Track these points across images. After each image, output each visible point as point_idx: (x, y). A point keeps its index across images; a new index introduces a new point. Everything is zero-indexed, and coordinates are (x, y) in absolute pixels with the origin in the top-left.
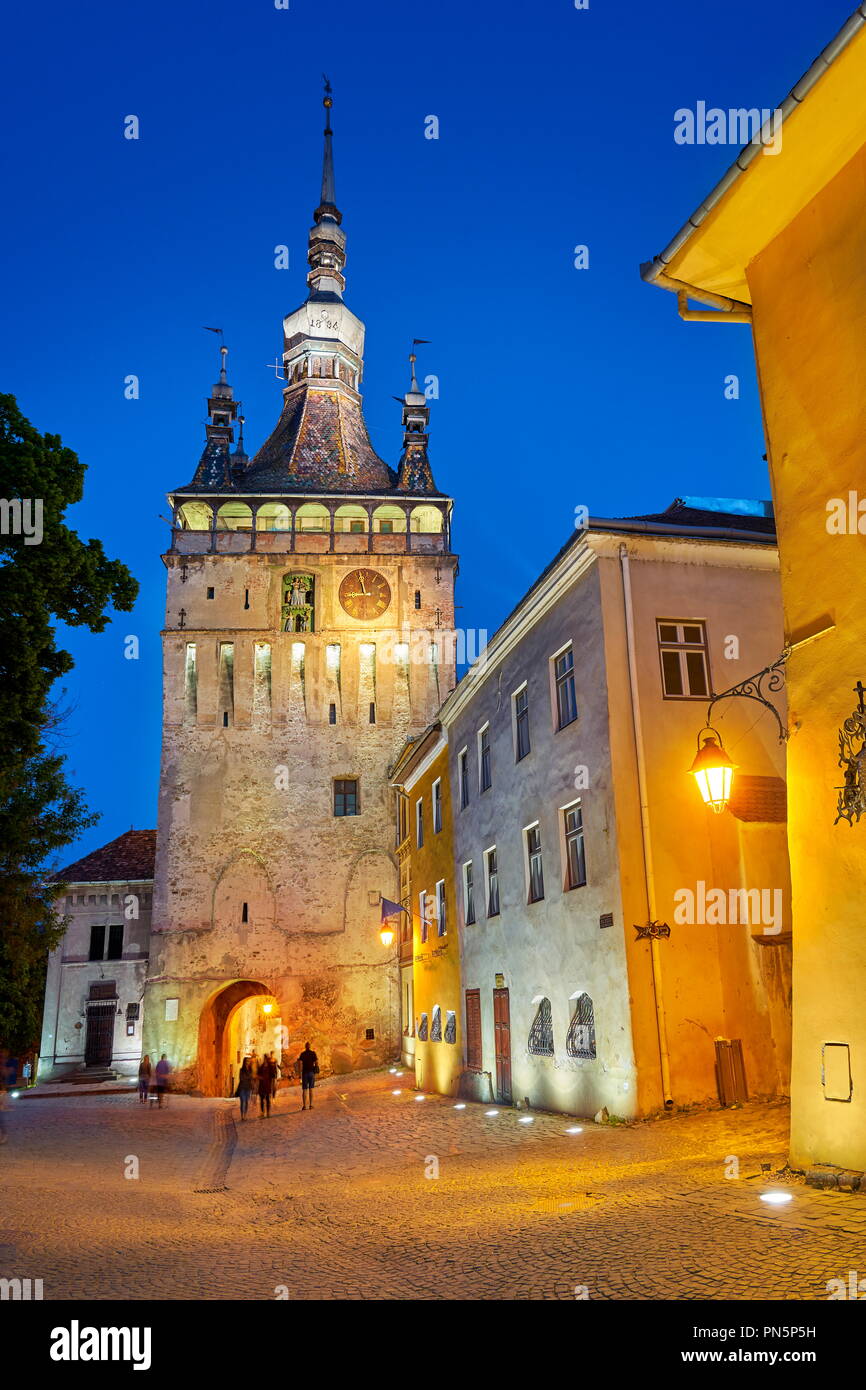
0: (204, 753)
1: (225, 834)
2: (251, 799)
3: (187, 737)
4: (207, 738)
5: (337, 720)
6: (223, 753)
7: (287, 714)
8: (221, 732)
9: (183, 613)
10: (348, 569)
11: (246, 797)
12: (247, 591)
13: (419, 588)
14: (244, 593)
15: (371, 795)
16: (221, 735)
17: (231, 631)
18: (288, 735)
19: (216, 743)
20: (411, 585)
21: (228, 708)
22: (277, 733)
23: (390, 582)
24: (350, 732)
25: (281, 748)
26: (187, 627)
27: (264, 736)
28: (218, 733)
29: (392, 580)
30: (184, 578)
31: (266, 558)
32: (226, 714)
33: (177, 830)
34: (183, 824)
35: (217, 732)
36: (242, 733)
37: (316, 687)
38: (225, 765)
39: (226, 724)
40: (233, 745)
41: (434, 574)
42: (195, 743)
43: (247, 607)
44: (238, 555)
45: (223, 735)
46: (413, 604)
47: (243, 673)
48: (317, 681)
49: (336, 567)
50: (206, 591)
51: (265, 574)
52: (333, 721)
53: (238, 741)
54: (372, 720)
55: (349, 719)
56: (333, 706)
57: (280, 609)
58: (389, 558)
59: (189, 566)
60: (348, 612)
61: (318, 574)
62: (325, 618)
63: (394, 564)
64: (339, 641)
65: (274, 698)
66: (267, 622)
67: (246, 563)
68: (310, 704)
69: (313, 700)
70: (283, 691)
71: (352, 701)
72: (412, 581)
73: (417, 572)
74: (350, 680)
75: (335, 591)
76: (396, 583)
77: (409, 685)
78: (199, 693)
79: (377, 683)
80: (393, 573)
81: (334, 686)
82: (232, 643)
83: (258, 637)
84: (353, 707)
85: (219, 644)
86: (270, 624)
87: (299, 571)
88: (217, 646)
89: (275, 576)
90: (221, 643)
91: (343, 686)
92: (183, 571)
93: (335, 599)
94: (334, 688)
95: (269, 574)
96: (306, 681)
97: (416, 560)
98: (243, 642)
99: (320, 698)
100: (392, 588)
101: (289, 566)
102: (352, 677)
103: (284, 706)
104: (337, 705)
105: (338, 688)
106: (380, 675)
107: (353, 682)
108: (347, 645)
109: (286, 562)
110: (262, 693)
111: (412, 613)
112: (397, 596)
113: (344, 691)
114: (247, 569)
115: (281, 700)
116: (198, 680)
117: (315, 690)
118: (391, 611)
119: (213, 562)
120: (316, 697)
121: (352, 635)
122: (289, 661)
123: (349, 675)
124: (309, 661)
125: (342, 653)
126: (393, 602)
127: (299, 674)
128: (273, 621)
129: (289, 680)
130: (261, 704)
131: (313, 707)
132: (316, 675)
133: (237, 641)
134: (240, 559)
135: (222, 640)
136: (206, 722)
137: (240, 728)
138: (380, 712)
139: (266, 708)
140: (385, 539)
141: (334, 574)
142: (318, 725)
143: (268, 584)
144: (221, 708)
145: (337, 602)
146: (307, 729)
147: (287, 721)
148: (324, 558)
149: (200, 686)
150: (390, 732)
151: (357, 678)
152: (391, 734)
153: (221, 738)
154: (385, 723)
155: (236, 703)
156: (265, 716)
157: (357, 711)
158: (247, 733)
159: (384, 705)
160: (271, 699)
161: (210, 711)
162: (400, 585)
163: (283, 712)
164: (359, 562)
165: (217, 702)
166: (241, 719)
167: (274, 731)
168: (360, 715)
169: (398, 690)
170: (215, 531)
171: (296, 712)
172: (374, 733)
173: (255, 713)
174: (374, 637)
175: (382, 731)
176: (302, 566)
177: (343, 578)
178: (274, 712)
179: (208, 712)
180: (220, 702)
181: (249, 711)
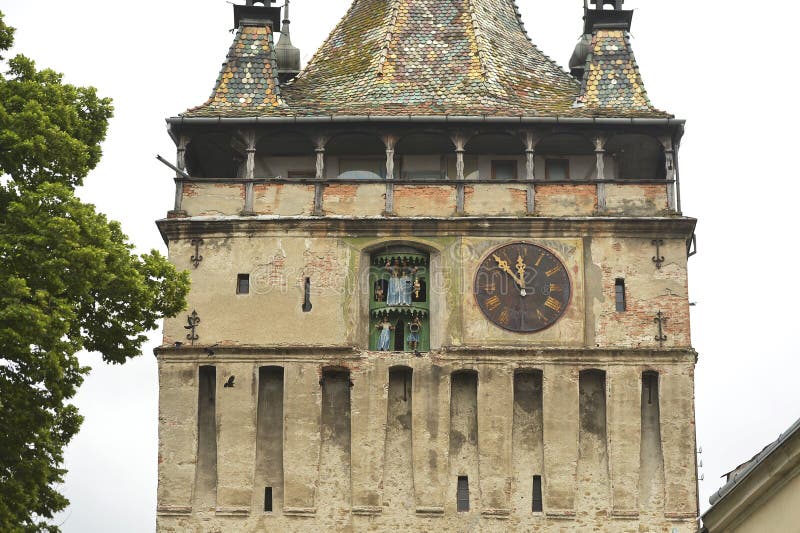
3: (199, 527)
5: (472, 504)
7: (380, 492)
8: (260, 519)
9: (195, 318)
10: (490, 243)
12: (307, 281)
13: (622, 276)
14: (303, 284)
16: (261, 524)
17: (279, 350)
18: (382, 529)
20: (607, 269)
21: (272, 481)
22: (362, 523)
23: (569, 265)
24: (496, 527)
26: (201, 342)
27: (338, 528)
28: (255, 523)
29: (573, 261)
30: (196, 261)
31: (342, 224)
32: (268, 492)
35: (253, 520)
36: (297, 522)
37: (433, 446)
39: (269, 508)
41: (651, 252)
43: (307, 306)
44: (291, 223)
45: (263, 525)
46: (612, 304)
47: (300, 421)
48: (434, 437)
49: (467, 240)
50: (235, 280)
51: (338, 251)
52: (463, 504)
55: (494, 503)
56: (464, 481)
57: (367, 311)
58: (566, 224)
59: (206, 239)
60: (492, 317)
61: (436, 251)
62: (449, 328)
63: (576, 234)
64: (475, 368)
65: (355, 465)
66: (345, 334)
67: (306, 234)
68: (422, 477)
69: (426, 469)
70: (373, 453)
71: (498, 472)
72: (609, 263)
73: (617, 247)
74: (495, 436)
75: (468, 280)
76: (581, 266)
77: (605, 443)
78: (220, 453)
79: (545, 441)
80: (573, 250)
81: (466, 446)
82: (281, 370)
83: (327, 360)
84: (500, 482)
85: (258, 370)
86: (349, 338)
87: (399, 246)
88: (254, 375)
89: (358, 255)
90: (262, 370)
91: (483, 447)
92: (194, 247)
93: (469, 296)
94: (466, 449)
95: (348, 251)
96: (414, 437)
97: (616, 228)
98: (301, 368)
99: (441, 466)
100: (572, 273)
101: (384, 238)
102: (501, 430)
103: (374, 478)
104: (470, 480)
105: (473, 448)
106: (552, 427)
107: (501, 439)
108: (489, 375)
109: (377, 232)
110: (334, 455)
111: (611, 319)
112: (582, 290)
113: (485, 455)
114: (308, 243)
115: (368, 469)
116: (219, 431)
117: (431, 451)
118: (571, 317)
119: (248, 232)
120: (433, 464)
121: (499, 358)
122: (383, 401)
123: (493, 427)
124: (419, 401)
125: (481, 388)
126: (574, 300)
127: (402, 423)
128: (354, 332)
129: (383, 434)
130: (333, 473)
131: (428, 481)
132: (432, 425)
133: (289, 366)
134: (296, 227)
135: (264, 365)
136: (233, 504)
137: (294, 515)
138: (552, 493)
139: (341, 481)
140: (557, 191)
141: (465, 251)
142: (436, 513)
143: (346, 269)
144: (260, 480)
145: (471, 301)
146: (415, 520)
147: (380, 503)
148: (446, 225)
149: (223, 442)
150: (571, 528)
151: (507, 432)
152: (573, 531)
153: (261, 532)
154: (561, 512)
155: (287, 472)
156: (340, 495)
157: (508, 491)
158: (308, 523)
159: (559, 480)
160: (350, 465)
161: (241, 486)
162: (588, 270)
163: (371, 488)
164: (510, 232)
165: (254, 469)
166: (297, 500)
167: (357, 522)
168: (515, 497)
169: (584, 454)
170: (250, 181)
171: (396, 489)
172: (541, 529)
173: (321, 489)
174: (540, 361)
175: (556, 527)
176: (406, 238)
177: (483, 259)
178: (357, 488)
179: (238, 487)
180: (258, 469)
181: (311, 486)
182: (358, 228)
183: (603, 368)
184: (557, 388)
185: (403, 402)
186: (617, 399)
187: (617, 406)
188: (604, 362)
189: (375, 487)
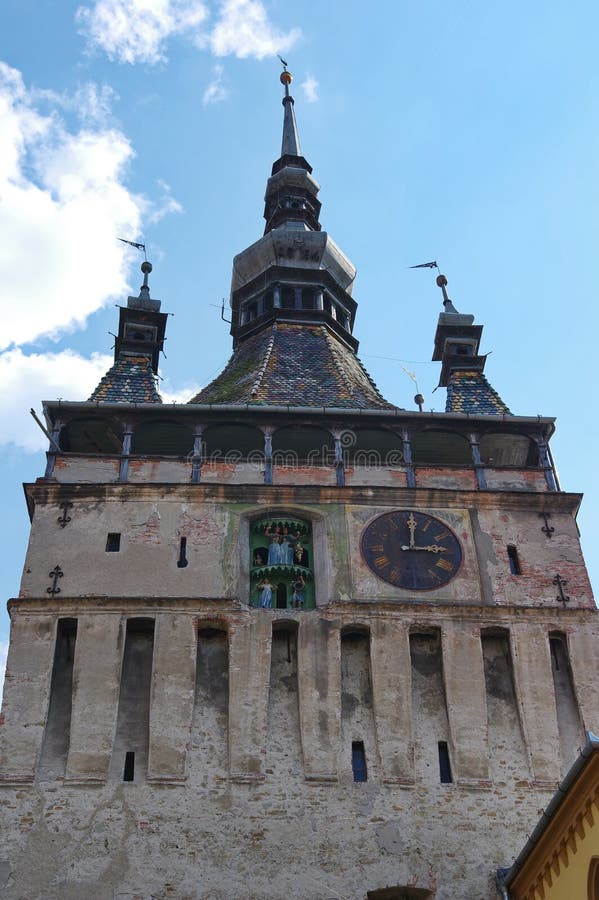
0: (78, 835)
3: (41, 800)
4: (85, 801)
5: (371, 773)
6: (120, 833)
7: (262, 757)
8: (119, 789)
9: (57, 573)
10: (375, 511)
12: (183, 541)
13: (514, 543)
14: (178, 543)
16: (119, 796)
17: (150, 601)
18: (266, 800)
19: (105, 814)
20: (498, 538)
21: (136, 745)
22: (241, 794)
23: (458, 531)
24: (401, 798)
25: (250, 827)
26: (63, 594)
27: (213, 801)
28: (111, 794)
29: (461, 529)
30: (64, 522)
31: (221, 490)
32: (130, 758)
35: (109, 791)
36: (164, 793)
37: (323, 706)
38: (124, 858)
39: (129, 776)
40: (141, 818)
41: (540, 524)
42: (57, 815)
43: (182, 563)
44: (168, 488)
45: (121, 798)
46: (507, 568)
47: (171, 678)
48: (323, 696)
49: (351, 508)
50: (104, 539)
51: (218, 515)
52: (360, 774)
53: (154, 809)
54: (446, 776)
55: (397, 771)
56: (358, 747)
57: (247, 569)
58: (452, 495)
59: (76, 502)
60: (382, 575)
61: (320, 519)
62: (337, 585)
63: (460, 505)
64: (367, 622)
65: (234, 727)
66: (225, 588)
67: (183, 499)
68: (311, 740)
69: (316, 732)
70: (254, 713)
71: (399, 736)
72: (498, 532)
73: (505, 519)
74: (394, 696)
75: (354, 543)
76: (469, 533)
77: (516, 708)
78: (76, 714)
79: (449, 702)
80: (460, 520)
81: (359, 709)
82: (152, 622)
83: (204, 612)
84: (402, 747)
85: (125, 622)
86: (228, 592)
87: (281, 513)
88: (121, 626)
89: (237, 520)
90: (130, 622)
91: (379, 707)
92: (63, 510)
93: (355, 555)
94: (359, 712)
95: (227, 515)
96: (300, 696)
97: (502, 500)
98: (175, 619)
99: (332, 729)
100: (462, 540)
101: (264, 504)
102: (398, 689)
103: (255, 742)
104: (367, 745)
105: (367, 711)
106: (454, 687)
107: (400, 699)
108: (383, 630)
109: (258, 498)
110: (209, 718)
111: (508, 580)
112: (474, 554)
113: (383, 717)
114: (184, 508)
115: (249, 731)
116: (76, 689)
117: (320, 712)
118: (466, 576)
119: (121, 497)
120: (324, 725)
121: (394, 613)
122: (265, 657)
123: (390, 686)
124: (306, 657)
125: (374, 644)
126: (466, 562)
127: (286, 685)
128: (234, 587)
129: (265, 693)
130: (207, 737)
131: (318, 745)
132: (321, 685)
133: (162, 619)
134: (173, 492)
135: (133, 616)
136: (86, 771)
137: (159, 784)
138: (462, 760)
139: (217, 745)
140: (437, 474)
141: (349, 517)
142: (329, 781)
143: (225, 530)
144: (120, 744)
145: (359, 560)
146: (305, 789)
147: (263, 771)
148: (329, 492)
149: (79, 701)
150: (489, 800)
151: (407, 693)
152: (491, 804)
153: (118, 803)
154: (475, 782)
155: (154, 734)
156: (215, 762)
157: (412, 757)
158: (175, 793)
159: (469, 746)
160: (227, 728)
161: (97, 750)
162: (478, 537)
163: (253, 753)
164: (394, 501)
165: (114, 731)
166: (164, 766)
167: (235, 791)
168: (420, 765)
169: (493, 720)
170: (126, 457)
171: (280, 755)
172: (453, 801)
173: (193, 754)
174: (437, 617)
175: (471, 799)
176: (287, 505)
177: (367, 523)
178: (235, 753)
179: (93, 752)
180: (119, 732)
181: (181, 750)
182: (237, 494)
183: (506, 626)
184: (458, 645)
185: (286, 663)
186: (525, 658)
187: (525, 666)
188: (506, 620)
189: (255, 752)
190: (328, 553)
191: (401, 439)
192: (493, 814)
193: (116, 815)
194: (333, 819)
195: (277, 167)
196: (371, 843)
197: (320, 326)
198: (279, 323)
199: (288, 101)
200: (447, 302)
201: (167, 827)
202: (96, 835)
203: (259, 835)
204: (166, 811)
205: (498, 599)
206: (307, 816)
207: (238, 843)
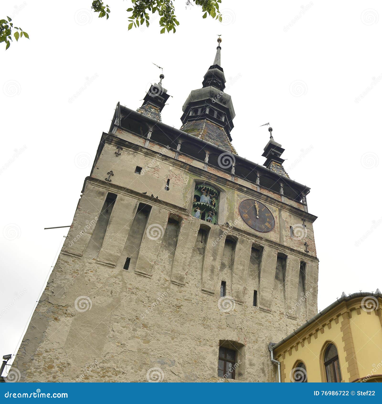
0: (99, 285)
1: (103, 368)
2: (139, 340)
3: (84, 266)
4: (105, 272)
5: (227, 294)
6: (119, 290)
7: (185, 276)
8: (121, 272)
9: (111, 174)
10: (245, 197)
11: (134, 337)
12: (169, 180)
14: (166, 180)
15: (254, 365)
16: (121, 274)
18: (184, 293)
19: (112, 280)
20: (287, 222)
21: (131, 256)
22: (175, 288)
23: (274, 215)
24: (237, 307)
25: (176, 302)
27: (162, 288)
28: (117, 272)
30: (117, 154)
31: (188, 166)
32: (128, 260)
33: (47, 351)
34: (56, 346)
36: (141, 278)
37: (213, 263)
38: (118, 300)
39: (126, 267)
40: (129, 286)
41: (302, 223)
42: (91, 274)
43: (167, 189)
44: (166, 158)
45: (122, 275)
46: (289, 233)
48: (214, 260)
49: (237, 192)
50: (135, 168)
51: (184, 176)
52: (223, 293)
53: (135, 284)
54: (255, 304)
55: (237, 296)
56: (223, 283)
58: (274, 201)
59: (124, 149)
60: (245, 221)
61: (224, 191)
62: (228, 218)
63: (276, 206)
64: (237, 236)
65: (176, 261)
66: (183, 205)
67: (171, 164)
68: (206, 275)
69: (209, 273)
70: (185, 258)
71: (241, 284)
72: (288, 220)
73: (290, 216)
74: (241, 268)
75: (236, 206)
76: (278, 217)
77: (284, 286)
78: (107, 234)
79: (261, 276)
80: (275, 211)
81: (226, 269)
82: (150, 207)
83: (174, 211)
84: (241, 288)
85: (139, 203)
86: (185, 206)
87: (209, 184)
88: (136, 204)
89: (192, 181)
90: (141, 204)
91: (235, 270)
92: (118, 150)
93: (236, 210)
94: (226, 270)
95: (188, 177)
96: (205, 257)
97: (290, 210)
98: (161, 209)
99: (216, 273)
100: (275, 219)
101: (203, 178)
102: (244, 266)
103: (184, 269)
104: (227, 284)
105: (229, 271)
106: (264, 271)
107: (243, 270)
108: (242, 242)
109: (201, 175)
110: (166, 255)
111: (289, 238)
112: (279, 225)
113: (236, 274)
114: (171, 168)
115: (182, 264)
116: (110, 224)
117: (212, 265)
118: (275, 232)
119: (145, 154)
120: (212, 271)
121: (248, 236)
122: (195, 237)
123: (241, 264)
124: (211, 243)
125: (238, 246)
126: (276, 227)
127: (199, 251)
128: (187, 205)
129: (191, 251)
130: (163, 262)
131: (209, 278)
132: (214, 255)
133: (155, 208)
134: (168, 160)
135: (142, 202)
136: (107, 260)
137: (140, 274)
138: (262, 299)
139: (167, 266)
140: (268, 193)
141: (236, 195)
142: (211, 293)
143: (187, 183)
144: (125, 253)
145: (238, 212)
146: (201, 294)
147: (185, 281)
148: (230, 183)
149: (110, 229)
150: (269, 316)
151: (246, 268)
152: (270, 318)
153: (120, 277)
154: (266, 308)
155: (141, 253)
156: (165, 272)
157: (244, 293)
158: (146, 280)
159: (265, 295)
160: (173, 261)
161: (114, 252)
162: (281, 219)
163: (182, 273)
164: (253, 195)
165: (123, 247)
166: (143, 268)
167: (172, 286)
168: (247, 297)
169: (275, 288)
170: (149, 140)
171: (193, 278)
172: (257, 314)
173: (156, 267)
174: (263, 243)
175: (263, 314)
176: (213, 182)
177: (242, 200)
178: (174, 271)
179: (112, 253)
180: (125, 248)
181: (152, 263)
182: (193, 170)
183: (287, 254)
184: (269, 256)
185: (200, 243)
186: (291, 268)
187: (290, 271)
188: (287, 252)
189: (183, 273)
190: (226, 206)
191: (257, 175)
192: (270, 322)
193: (117, 282)
194: (210, 308)
195: (211, 67)
196: (224, 321)
197: (222, 127)
198: (207, 120)
199: (219, 48)
200: (271, 137)
201: (140, 293)
202: (107, 287)
203: (179, 307)
204: (140, 287)
205: (285, 244)
206: (200, 304)
207: (170, 308)
